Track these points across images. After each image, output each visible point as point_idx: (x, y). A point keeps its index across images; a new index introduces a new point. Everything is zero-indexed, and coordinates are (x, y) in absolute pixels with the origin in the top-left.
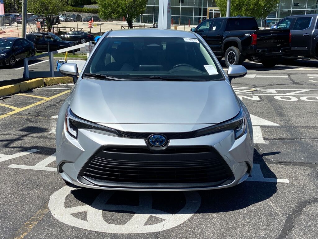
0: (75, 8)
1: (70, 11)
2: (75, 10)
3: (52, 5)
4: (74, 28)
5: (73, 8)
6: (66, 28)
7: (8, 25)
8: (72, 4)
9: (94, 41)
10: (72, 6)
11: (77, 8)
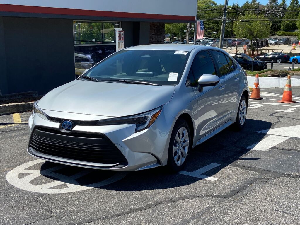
0: (286, 33)
1: (281, 35)
2: (286, 34)
3: (256, 30)
4: (276, 50)
5: (285, 32)
6: (269, 50)
7: (225, 48)
8: (284, 29)
9: (289, 61)
10: (284, 31)
11: (288, 32)
